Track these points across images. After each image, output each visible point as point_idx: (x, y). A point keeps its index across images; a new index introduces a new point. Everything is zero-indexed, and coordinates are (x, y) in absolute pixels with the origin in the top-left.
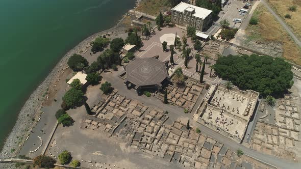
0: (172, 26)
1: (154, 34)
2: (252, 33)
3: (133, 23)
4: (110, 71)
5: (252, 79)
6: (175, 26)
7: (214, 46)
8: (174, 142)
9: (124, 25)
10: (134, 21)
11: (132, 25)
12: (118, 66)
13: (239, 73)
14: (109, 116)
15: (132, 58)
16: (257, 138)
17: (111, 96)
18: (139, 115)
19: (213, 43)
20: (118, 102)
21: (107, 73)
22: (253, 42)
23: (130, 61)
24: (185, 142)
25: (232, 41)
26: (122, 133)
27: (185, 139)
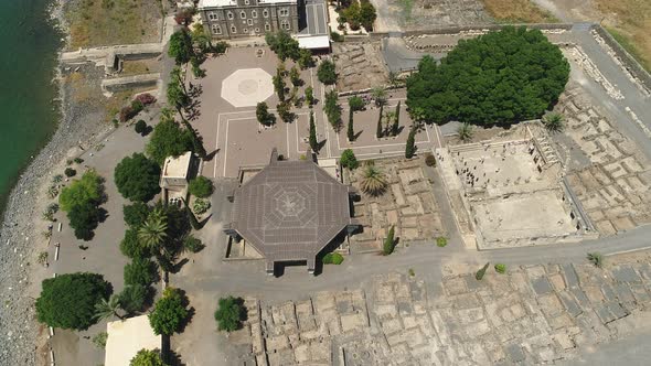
0: (220, 50)
1: (197, 91)
3: (109, 88)
4: (185, 261)
6: (228, 46)
7: (354, 53)
8: (484, 327)
9: (84, 107)
10: (107, 82)
11: (108, 95)
12: (194, 233)
13: (476, 96)
15: (207, 188)
16: (592, 210)
17: (255, 327)
18: (365, 322)
19: (345, 49)
20: (287, 327)
21: (185, 270)
22: (416, 10)
23: (211, 200)
24: (499, 310)
25: (380, 26)
27: (494, 305)
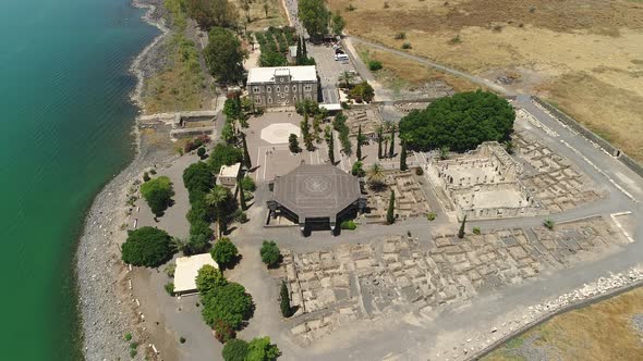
0: (260, 113)
2: (388, 80)
3: (175, 135)
4: (235, 228)
5: (472, 128)
6: (266, 112)
7: (359, 116)
8: (467, 265)
10: (174, 131)
11: (174, 140)
13: (449, 128)
14: (327, 295)
15: (251, 186)
17: (289, 266)
19: (352, 113)
22: (403, 91)
23: (253, 194)
24: (478, 255)
25: (377, 98)
26: (381, 306)
27: (474, 252)
